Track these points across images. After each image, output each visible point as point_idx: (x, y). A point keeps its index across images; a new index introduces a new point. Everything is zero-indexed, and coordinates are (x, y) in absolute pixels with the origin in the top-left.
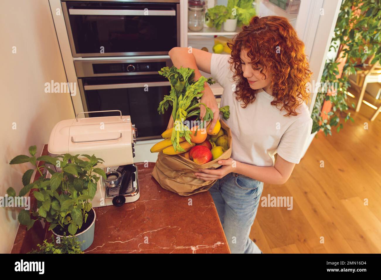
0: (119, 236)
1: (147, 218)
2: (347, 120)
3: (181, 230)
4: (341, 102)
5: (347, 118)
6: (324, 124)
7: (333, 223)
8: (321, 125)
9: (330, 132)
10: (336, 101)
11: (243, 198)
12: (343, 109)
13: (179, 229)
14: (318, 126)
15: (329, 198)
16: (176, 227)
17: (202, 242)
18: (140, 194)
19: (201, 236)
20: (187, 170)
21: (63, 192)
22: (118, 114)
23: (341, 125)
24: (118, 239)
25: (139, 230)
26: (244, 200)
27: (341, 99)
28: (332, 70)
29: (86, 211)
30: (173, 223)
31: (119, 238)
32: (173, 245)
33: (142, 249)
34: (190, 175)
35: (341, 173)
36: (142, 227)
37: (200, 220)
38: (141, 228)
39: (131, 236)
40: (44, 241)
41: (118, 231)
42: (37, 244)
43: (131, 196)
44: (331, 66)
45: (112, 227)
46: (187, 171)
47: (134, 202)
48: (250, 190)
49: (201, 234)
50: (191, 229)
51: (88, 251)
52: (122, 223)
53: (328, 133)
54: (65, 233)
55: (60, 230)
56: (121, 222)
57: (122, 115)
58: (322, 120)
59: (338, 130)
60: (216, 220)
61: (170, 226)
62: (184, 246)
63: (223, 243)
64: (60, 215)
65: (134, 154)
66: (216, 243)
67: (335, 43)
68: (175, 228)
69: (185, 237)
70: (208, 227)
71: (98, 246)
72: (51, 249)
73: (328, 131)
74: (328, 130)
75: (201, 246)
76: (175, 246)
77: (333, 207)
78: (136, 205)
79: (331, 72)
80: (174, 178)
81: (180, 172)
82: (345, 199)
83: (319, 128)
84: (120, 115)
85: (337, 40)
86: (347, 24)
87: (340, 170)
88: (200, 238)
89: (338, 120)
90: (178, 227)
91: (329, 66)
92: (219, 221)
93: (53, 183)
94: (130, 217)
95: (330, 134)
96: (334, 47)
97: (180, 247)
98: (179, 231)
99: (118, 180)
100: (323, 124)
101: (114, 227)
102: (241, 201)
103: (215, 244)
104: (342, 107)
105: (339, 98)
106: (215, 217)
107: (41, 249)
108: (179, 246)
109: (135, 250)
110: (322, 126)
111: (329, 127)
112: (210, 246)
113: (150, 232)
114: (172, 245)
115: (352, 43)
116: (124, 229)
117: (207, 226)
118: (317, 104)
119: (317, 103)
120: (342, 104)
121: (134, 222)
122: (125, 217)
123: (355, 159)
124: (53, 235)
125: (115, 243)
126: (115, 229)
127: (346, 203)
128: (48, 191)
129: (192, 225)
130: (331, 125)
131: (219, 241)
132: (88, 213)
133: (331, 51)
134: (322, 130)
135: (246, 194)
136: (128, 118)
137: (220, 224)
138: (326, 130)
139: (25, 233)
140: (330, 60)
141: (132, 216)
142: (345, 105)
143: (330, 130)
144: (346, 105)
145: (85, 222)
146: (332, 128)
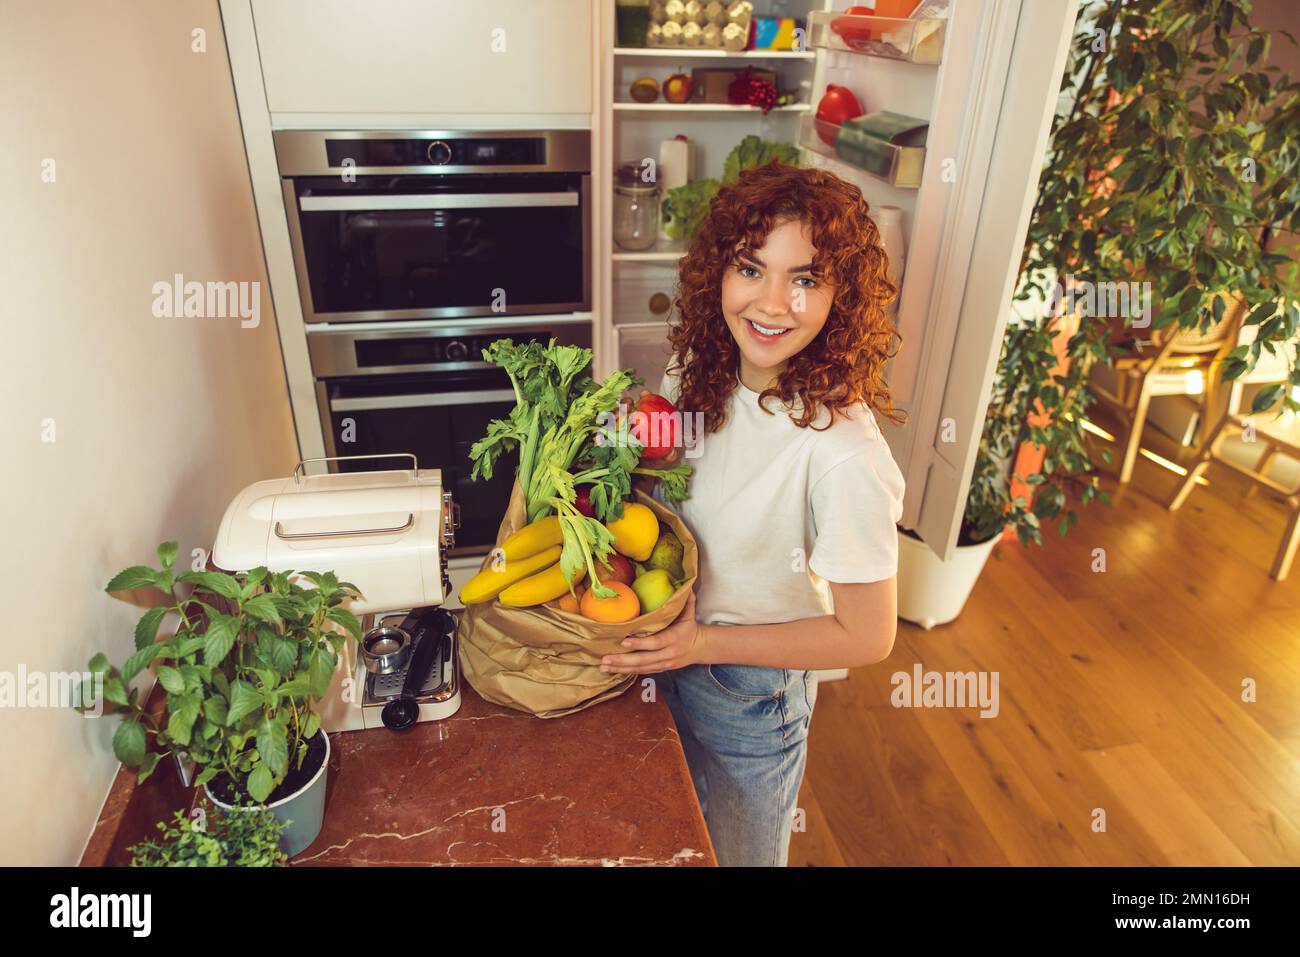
0: (394, 818)
1: (480, 769)
2: (1090, 499)
3: (575, 807)
4: (1068, 444)
5: (1091, 493)
6: (1018, 509)
7: (1061, 826)
8: (1008, 514)
9: (1036, 533)
10: (1052, 441)
11: (737, 724)
12: (1074, 468)
13: (570, 806)
14: (997, 517)
15: (1045, 744)
16: (559, 798)
17: (637, 847)
18: (462, 697)
19: (633, 828)
20: (564, 646)
21: (240, 675)
22: (406, 464)
23: (1071, 514)
24: (392, 827)
25: (453, 803)
26: (741, 729)
27: (1067, 438)
28: (1032, 351)
29: (303, 737)
30: (554, 786)
31: (395, 825)
32: (550, 852)
33: (458, 861)
34: (574, 658)
35: (1078, 666)
36: (462, 793)
37: (633, 779)
38: (461, 798)
39: (430, 822)
40: (176, 814)
41: (394, 802)
42: (158, 822)
43: (435, 701)
44: (1032, 340)
45: (377, 790)
46: (565, 648)
47: (444, 721)
48: (754, 701)
49: (635, 823)
50: (605, 805)
51: (304, 860)
52: (404, 780)
53: (1032, 538)
54: (238, 796)
55: (229, 787)
56: (402, 776)
57: (419, 468)
58: (1011, 500)
59: (1064, 530)
60: (682, 782)
61: (542, 796)
62: (583, 856)
63: (700, 855)
64: (230, 743)
65: (447, 576)
66: (679, 851)
67: (1041, 276)
68: (558, 802)
69: (585, 832)
70: (655, 804)
71: (335, 846)
72: (194, 839)
73: (1030, 532)
74: (1032, 528)
75: (632, 858)
76: (555, 856)
77: (1060, 775)
78: (449, 730)
79: (1032, 357)
80: (521, 671)
81: (542, 651)
82: (1097, 748)
83: (1002, 523)
84: (413, 468)
85: (1046, 267)
86: (1073, 220)
87: (1076, 657)
88: (631, 834)
89: (1060, 500)
90: (568, 798)
91: (1024, 340)
92: (689, 785)
93: (212, 643)
94: (431, 764)
95: (1038, 541)
96: (1040, 288)
97: (571, 860)
98: (569, 811)
99: (403, 651)
100: (1014, 510)
101: (382, 790)
102: (735, 731)
103: (676, 856)
104: (1070, 460)
105: (1059, 433)
106: (678, 774)
107: (166, 836)
108: (568, 855)
109: (437, 862)
110: (1011, 517)
111: (1032, 519)
112: (660, 862)
113: (483, 810)
114: (545, 852)
115: (1091, 272)
116: (411, 798)
117: (651, 799)
118: (993, 453)
119: (993, 449)
120: (1070, 452)
121: (441, 778)
122: (414, 763)
123: (1123, 626)
124: (205, 800)
125: (381, 838)
126: (386, 797)
127: (1102, 762)
128: (198, 666)
129: (608, 794)
130: (1039, 515)
131: (689, 846)
132: (307, 741)
133: (1030, 299)
134: (1012, 527)
135: (745, 712)
136: (435, 476)
137: (691, 794)
138: (1024, 530)
139: (131, 791)
140: (1027, 322)
141: (435, 760)
142: (1080, 456)
143: (1037, 529)
144: (1085, 455)
145: (299, 768)
146: (1042, 524)
